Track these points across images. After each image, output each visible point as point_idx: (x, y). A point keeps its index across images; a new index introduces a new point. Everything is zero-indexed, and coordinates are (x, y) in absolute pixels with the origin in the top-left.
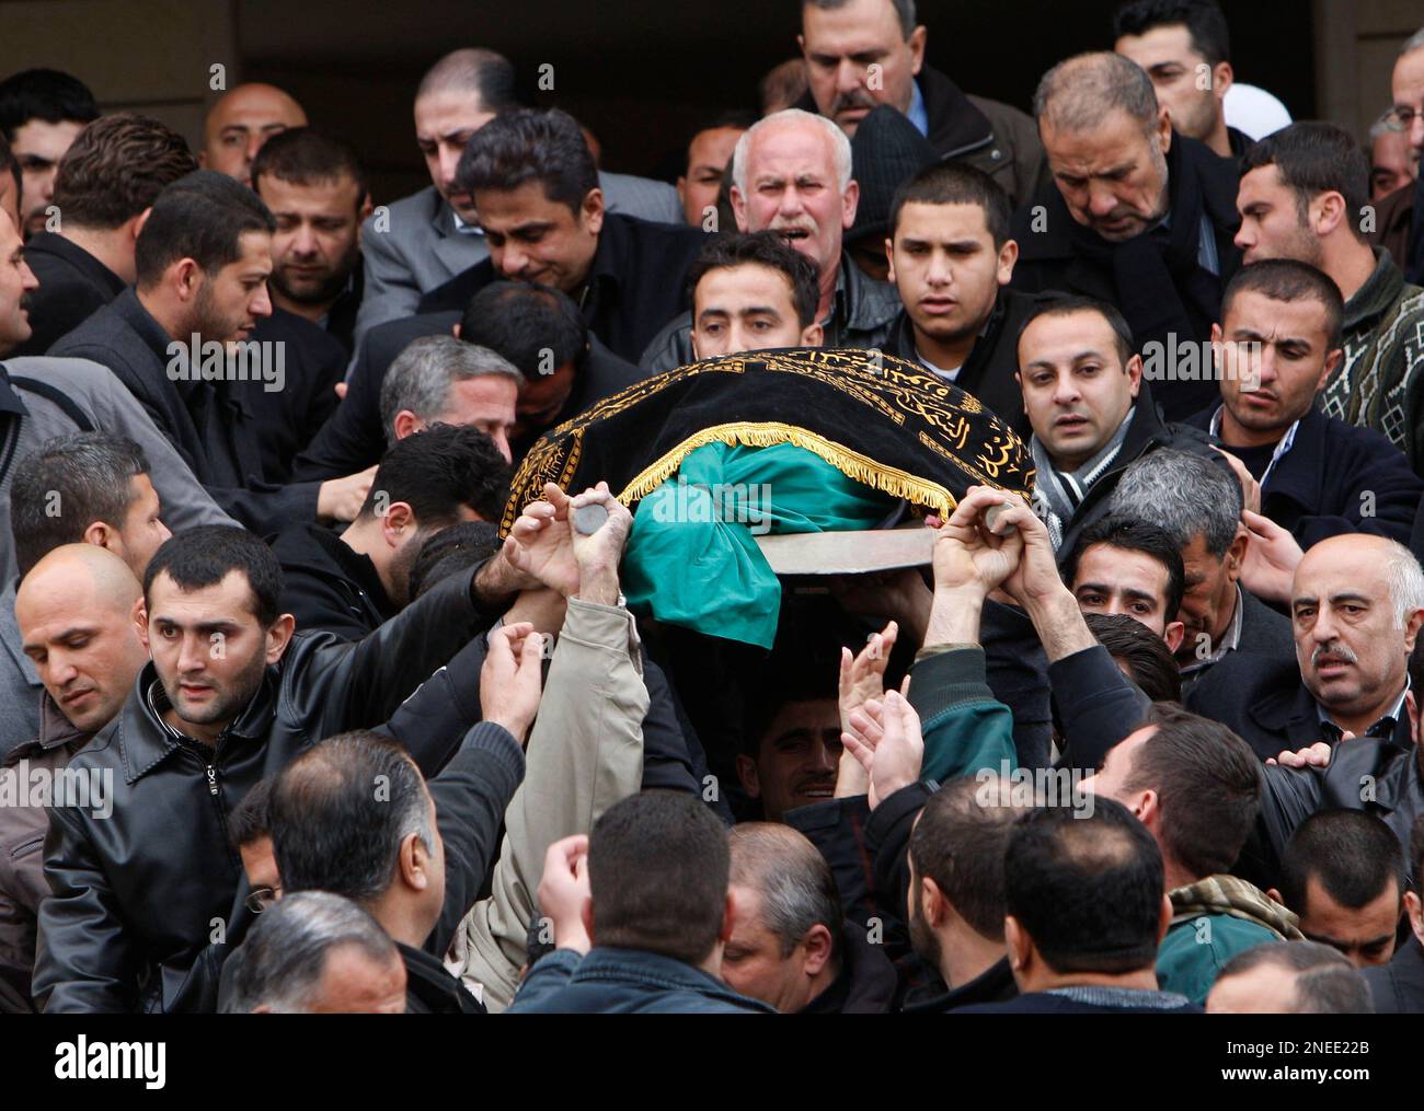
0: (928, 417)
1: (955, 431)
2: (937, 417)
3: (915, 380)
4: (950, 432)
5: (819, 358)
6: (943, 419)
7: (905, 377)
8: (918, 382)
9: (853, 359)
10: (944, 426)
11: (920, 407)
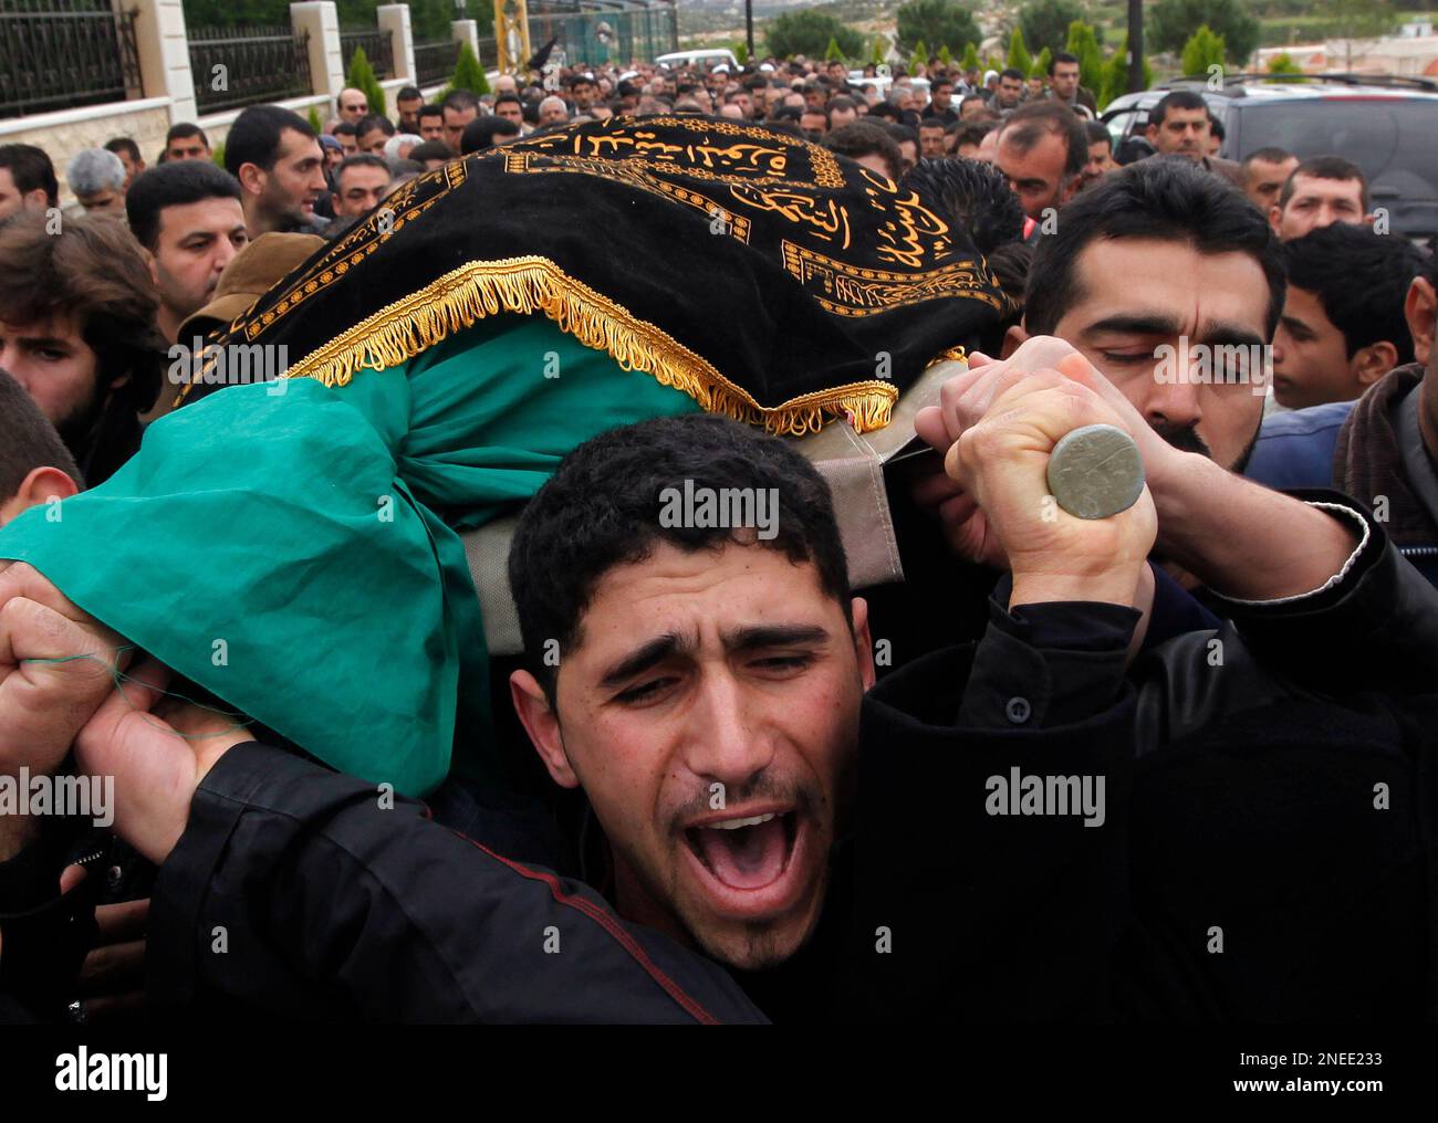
0: (784, 210)
1: (832, 225)
2: (796, 208)
3: (734, 153)
4: (824, 224)
5: (587, 148)
6: (805, 208)
7: (720, 153)
8: (739, 156)
9: (637, 140)
10: (812, 218)
11: (766, 198)
